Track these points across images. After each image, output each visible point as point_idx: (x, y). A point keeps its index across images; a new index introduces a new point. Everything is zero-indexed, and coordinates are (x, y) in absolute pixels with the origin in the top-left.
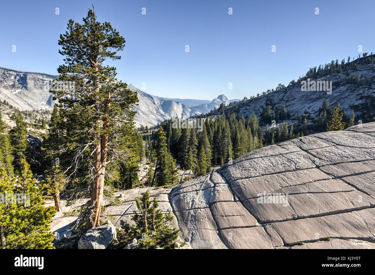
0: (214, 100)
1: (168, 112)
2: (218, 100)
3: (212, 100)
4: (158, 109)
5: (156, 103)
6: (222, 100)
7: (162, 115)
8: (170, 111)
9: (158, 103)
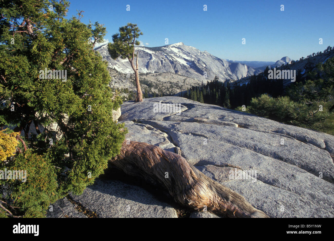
0: (278, 61)
1: (235, 73)
2: (282, 61)
3: (276, 62)
4: (227, 70)
5: (225, 65)
6: (285, 61)
7: (229, 75)
8: (237, 72)
9: (226, 65)
